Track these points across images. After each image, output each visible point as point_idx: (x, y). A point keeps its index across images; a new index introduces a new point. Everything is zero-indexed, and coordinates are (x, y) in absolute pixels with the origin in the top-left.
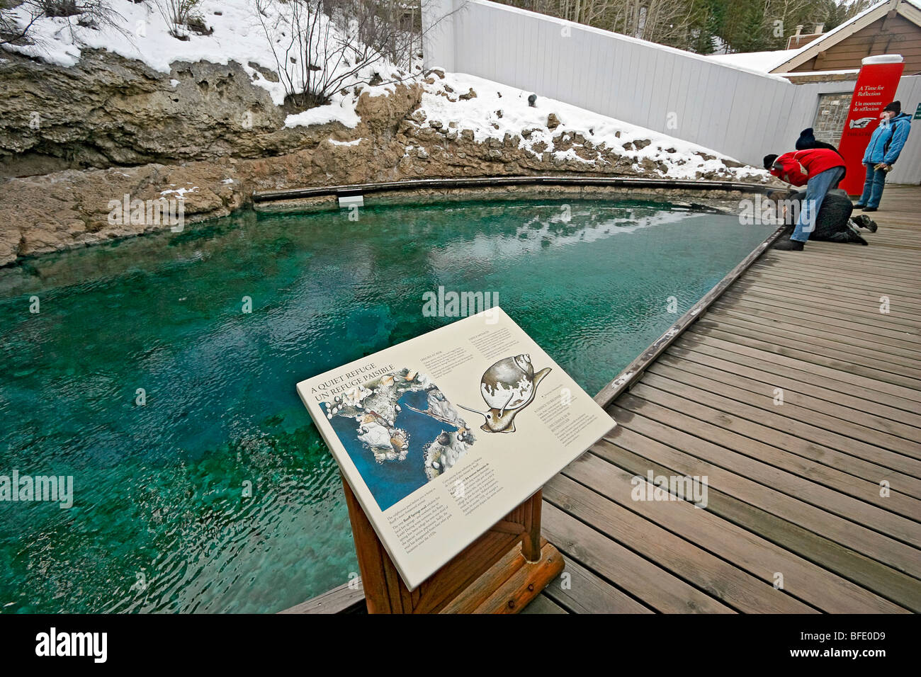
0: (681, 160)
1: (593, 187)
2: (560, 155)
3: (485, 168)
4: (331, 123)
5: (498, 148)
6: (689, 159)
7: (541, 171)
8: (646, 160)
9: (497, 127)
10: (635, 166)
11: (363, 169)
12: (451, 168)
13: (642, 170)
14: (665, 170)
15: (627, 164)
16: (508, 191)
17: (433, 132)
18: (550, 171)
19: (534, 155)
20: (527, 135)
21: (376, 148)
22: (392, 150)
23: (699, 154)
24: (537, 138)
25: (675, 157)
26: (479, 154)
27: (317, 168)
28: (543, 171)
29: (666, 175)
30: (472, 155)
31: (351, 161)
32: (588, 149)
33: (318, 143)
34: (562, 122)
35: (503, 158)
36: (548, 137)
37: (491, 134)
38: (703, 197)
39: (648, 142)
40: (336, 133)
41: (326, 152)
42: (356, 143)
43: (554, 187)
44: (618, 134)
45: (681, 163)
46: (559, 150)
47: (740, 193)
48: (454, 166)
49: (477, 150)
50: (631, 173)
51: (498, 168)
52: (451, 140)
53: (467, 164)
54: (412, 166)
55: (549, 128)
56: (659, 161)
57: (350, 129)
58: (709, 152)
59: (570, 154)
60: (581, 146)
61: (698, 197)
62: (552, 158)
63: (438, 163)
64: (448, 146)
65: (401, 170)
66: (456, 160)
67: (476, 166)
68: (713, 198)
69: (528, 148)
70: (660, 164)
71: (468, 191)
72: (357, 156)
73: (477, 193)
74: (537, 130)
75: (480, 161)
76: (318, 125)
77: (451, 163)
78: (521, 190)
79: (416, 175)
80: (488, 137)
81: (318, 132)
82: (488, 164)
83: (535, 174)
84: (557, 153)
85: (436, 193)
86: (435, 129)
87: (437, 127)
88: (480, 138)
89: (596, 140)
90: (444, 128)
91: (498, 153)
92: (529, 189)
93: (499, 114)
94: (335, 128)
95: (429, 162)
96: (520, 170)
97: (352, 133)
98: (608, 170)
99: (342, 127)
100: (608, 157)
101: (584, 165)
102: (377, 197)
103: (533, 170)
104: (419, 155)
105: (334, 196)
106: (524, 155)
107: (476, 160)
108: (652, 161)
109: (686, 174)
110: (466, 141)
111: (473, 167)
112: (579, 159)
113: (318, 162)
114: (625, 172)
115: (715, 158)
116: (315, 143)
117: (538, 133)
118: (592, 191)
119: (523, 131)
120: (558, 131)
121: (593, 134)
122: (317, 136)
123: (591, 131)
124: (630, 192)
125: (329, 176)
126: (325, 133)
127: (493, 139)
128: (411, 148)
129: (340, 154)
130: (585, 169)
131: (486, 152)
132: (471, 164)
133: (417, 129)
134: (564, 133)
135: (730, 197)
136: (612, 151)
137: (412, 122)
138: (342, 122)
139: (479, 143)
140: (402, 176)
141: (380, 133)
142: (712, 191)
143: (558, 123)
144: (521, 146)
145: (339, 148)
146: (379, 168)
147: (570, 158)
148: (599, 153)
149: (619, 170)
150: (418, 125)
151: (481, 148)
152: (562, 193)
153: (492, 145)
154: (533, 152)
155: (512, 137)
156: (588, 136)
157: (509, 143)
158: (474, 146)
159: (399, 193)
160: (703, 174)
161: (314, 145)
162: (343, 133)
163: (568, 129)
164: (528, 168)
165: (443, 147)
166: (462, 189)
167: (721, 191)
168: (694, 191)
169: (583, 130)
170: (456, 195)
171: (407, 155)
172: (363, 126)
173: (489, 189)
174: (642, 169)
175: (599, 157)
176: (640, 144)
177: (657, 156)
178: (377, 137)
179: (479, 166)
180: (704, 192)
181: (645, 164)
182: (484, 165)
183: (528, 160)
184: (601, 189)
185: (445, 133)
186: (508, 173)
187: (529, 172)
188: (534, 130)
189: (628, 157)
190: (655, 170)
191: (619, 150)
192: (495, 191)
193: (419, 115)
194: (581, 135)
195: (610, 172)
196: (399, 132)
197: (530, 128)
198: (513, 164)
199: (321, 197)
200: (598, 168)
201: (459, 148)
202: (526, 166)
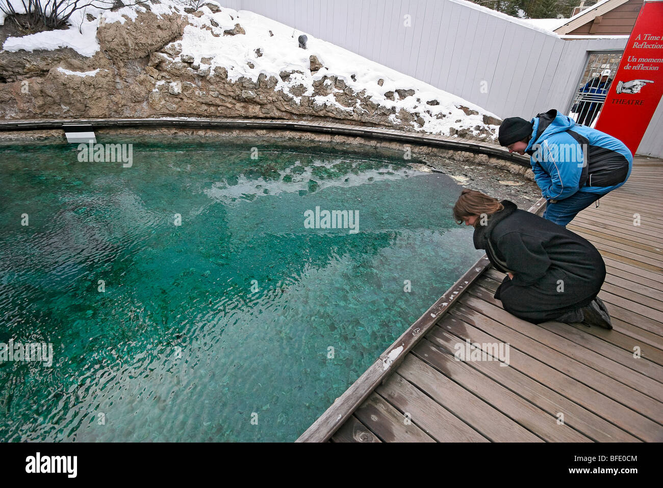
0: (441, 114)
1: (343, 137)
2: (320, 100)
3: (240, 109)
4: (60, 50)
5: (252, 89)
6: (450, 113)
7: (301, 116)
8: (403, 110)
9: (252, 66)
10: (392, 117)
11: (104, 103)
12: (205, 107)
13: (398, 122)
14: (421, 123)
15: (384, 114)
16: (257, 135)
17: (185, 67)
18: (311, 116)
19: (292, 99)
20: (285, 76)
21: (118, 80)
22: (140, 83)
23: (462, 108)
24: (296, 80)
25: (435, 110)
26: (232, 94)
27: (49, 98)
28: (304, 115)
29: (421, 129)
30: (225, 94)
31: (89, 93)
32: (348, 96)
33: (48, 71)
34: (325, 65)
35: (258, 100)
36: (308, 80)
37: (243, 73)
38: (449, 158)
39: (411, 92)
40: (67, 61)
41: (55, 81)
42: (93, 73)
43: (304, 134)
44: (381, 82)
45: (441, 116)
46: (320, 95)
47: (487, 158)
48: (209, 105)
49: (230, 89)
50: (387, 124)
51: (255, 110)
52: (202, 77)
53: (221, 104)
54: (163, 102)
55: (311, 71)
56: (416, 113)
57: (86, 58)
58: (472, 107)
59: (330, 99)
60: (342, 91)
61: (444, 157)
62: (311, 102)
63: (191, 101)
64: (200, 83)
65: (151, 106)
66: (209, 99)
67: (230, 106)
68: (459, 161)
69: (286, 91)
70: (418, 117)
71: (215, 133)
72: (94, 88)
73: (225, 135)
74: (297, 72)
75: (234, 101)
76: (45, 51)
77: (203, 101)
78: (272, 135)
79: (167, 112)
80: (241, 76)
81: (44, 59)
82: (242, 104)
83: (295, 118)
84: (317, 98)
85: (181, 133)
86: (186, 64)
87: (189, 62)
88: (233, 77)
89: (357, 87)
90: (196, 64)
91: (251, 94)
92: (279, 134)
93: (259, 53)
94: (66, 55)
95: (181, 99)
96: (278, 114)
97: (88, 62)
98: (366, 119)
99: (75, 54)
100: (367, 105)
101: (342, 112)
102: (115, 133)
103: (292, 114)
104: (170, 91)
105: (61, 131)
106: (280, 98)
107: (230, 100)
108: (409, 113)
109: (441, 130)
110: (218, 79)
111: (227, 107)
112: (338, 105)
113: (49, 92)
114: (382, 123)
115: (477, 113)
116: (44, 71)
117: (298, 76)
118: (342, 141)
119: (282, 72)
120: (319, 74)
121: (355, 80)
122: (44, 63)
123: (353, 77)
124: (378, 145)
125: (65, 108)
126: (54, 60)
127: (246, 78)
128: (163, 82)
129: (72, 85)
130: (342, 117)
131: (238, 92)
132: (225, 104)
133: (169, 63)
134: (325, 77)
135: (477, 161)
136: (371, 100)
137: (165, 55)
138: (75, 49)
139: (232, 82)
140: (154, 112)
141: (122, 64)
142: (459, 152)
143: (321, 65)
144: (277, 88)
145: (71, 78)
146: (123, 102)
147: (328, 104)
148: (359, 101)
149: (375, 119)
150: (171, 59)
151: (235, 87)
152: (312, 141)
153: (244, 85)
154: (291, 95)
155: (268, 78)
156: (349, 82)
157: (264, 84)
158: (226, 85)
159: (138, 131)
160: (457, 131)
161: (43, 73)
162: (75, 62)
163: (329, 73)
164: (286, 111)
165: (195, 83)
166: (208, 131)
167: (468, 153)
168: (442, 150)
169: (345, 75)
170: (201, 136)
171: (157, 90)
172: (101, 55)
173: (237, 131)
174: (399, 120)
175: (358, 105)
176: (402, 94)
177: (415, 107)
178: (119, 68)
179: (234, 107)
180: (451, 152)
181: (402, 115)
182: (238, 106)
183: (286, 103)
184: (351, 140)
185: (196, 68)
186: (265, 115)
187: (289, 116)
188: (293, 72)
189: (385, 107)
190: (412, 123)
191: (378, 98)
192: (244, 134)
193: (173, 49)
194: (343, 81)
195: (367, 121)
196: (149, 64)
197: (289, 70)
198: (269, 106)
199: (44, 131)
200: (355, 117)
201: (211, 87)
202: (284, 109)
